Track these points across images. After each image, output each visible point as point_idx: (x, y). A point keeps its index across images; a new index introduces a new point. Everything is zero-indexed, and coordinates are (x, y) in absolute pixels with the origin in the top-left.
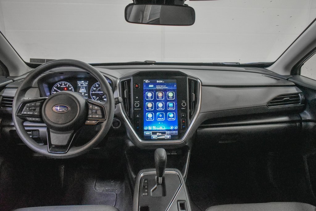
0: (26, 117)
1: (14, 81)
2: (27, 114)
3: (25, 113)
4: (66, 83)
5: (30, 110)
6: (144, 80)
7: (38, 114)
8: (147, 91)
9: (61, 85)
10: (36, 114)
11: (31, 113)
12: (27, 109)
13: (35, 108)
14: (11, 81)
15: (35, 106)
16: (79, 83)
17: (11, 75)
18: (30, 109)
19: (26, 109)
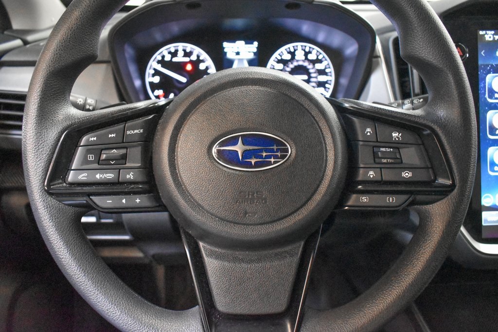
0: (89, 195)
1: (26, 43)
2: (91, 180)
3: (83, 177)
4: (189, 47)
5: (104, 165)
6: (481, 33)
7: (139, 179)
8: (489, 72)
9: (174, 54)
10: (130, 176)
11: (110, 176)
12: (91, 157)
13: (123, 151)
14: (18, 42)
15: (123, 143)
16: (230, 49)
17: (16, 25)
18: (104, 157)
19: (85, 158)
